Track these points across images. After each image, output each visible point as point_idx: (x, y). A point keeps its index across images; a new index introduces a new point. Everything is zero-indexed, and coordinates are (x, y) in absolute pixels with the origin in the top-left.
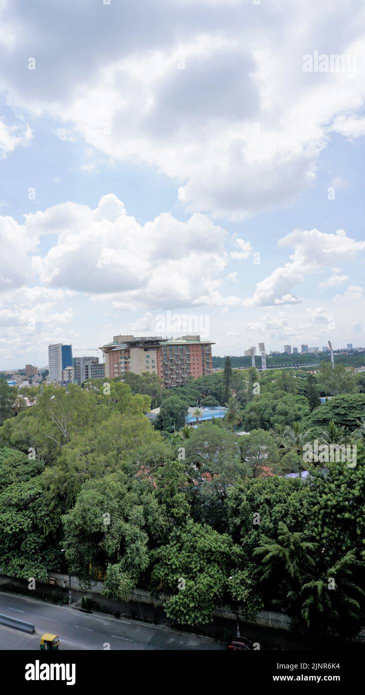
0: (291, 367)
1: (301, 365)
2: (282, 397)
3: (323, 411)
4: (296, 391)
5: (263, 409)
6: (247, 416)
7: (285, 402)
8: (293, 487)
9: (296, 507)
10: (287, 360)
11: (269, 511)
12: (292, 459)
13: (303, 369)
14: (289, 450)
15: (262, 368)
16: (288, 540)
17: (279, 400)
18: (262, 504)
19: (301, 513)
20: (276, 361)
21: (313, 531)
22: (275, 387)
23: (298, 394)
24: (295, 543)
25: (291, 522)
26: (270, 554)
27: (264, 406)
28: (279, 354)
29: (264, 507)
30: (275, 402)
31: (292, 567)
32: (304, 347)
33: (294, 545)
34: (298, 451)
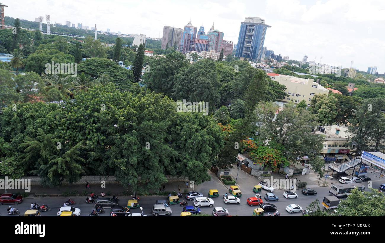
0: (68, 36)
1: (76, 36)
2: (56, 54)
3: (81, 66)
4: (68, 51)
5: (41, 59)
6: (28, 63)
7: (58, 57)
8: (51, 109)
9: (51, 120)
10: (66, 30)
11: (33, 122)
12: (54, 93)
13: (76, 38)
14: (54, 87)
15: (46, 33)
16: (44, 138)
17: (53, 55)
18: (28, 118)
19: (54, 123)
20: (58, 30)
21: (60, 133)
22: (53, 46)
23: (68, 53)
24: (47, 140)
25: (47, 128)
26: (30, 147)
27: (43, 58)
28: (61, 26)
29: (29, 120)
30: (51, 56)
31: (44, 153)
32: (79, 25)
33: (47, 141)
34: (59, 88)
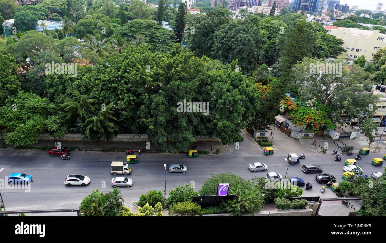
8: (87, 71)
9: (87, 82)
11: (71, 84)
16: (80, 99)
18: (67, 80)
19: (90, 85)
21: (95, 94)
24: (83, 100)
25: (83, 89)
26: (69, 107)
29: (68, 82)
31: (81, 112)
